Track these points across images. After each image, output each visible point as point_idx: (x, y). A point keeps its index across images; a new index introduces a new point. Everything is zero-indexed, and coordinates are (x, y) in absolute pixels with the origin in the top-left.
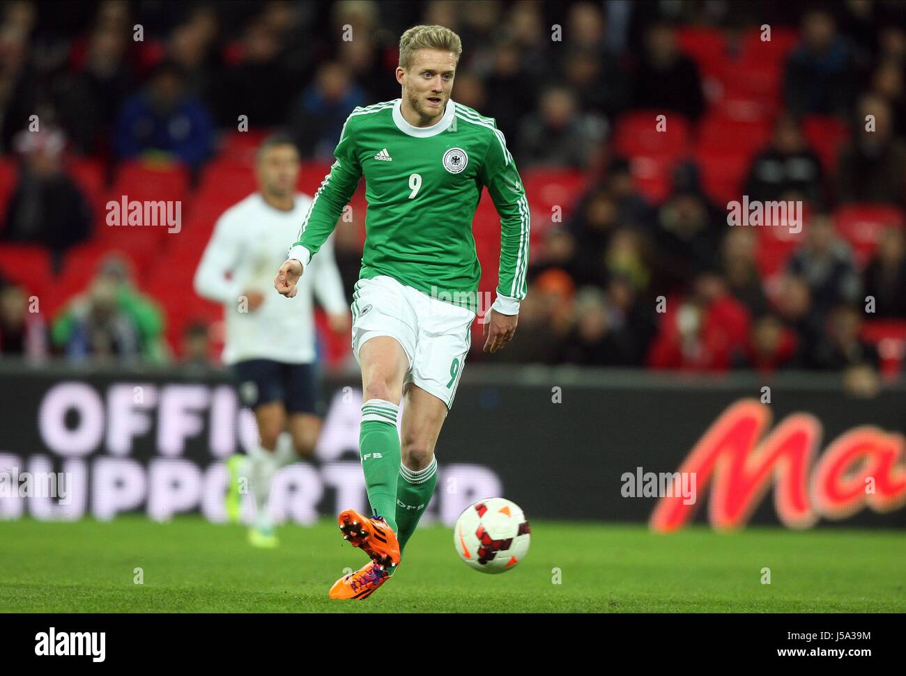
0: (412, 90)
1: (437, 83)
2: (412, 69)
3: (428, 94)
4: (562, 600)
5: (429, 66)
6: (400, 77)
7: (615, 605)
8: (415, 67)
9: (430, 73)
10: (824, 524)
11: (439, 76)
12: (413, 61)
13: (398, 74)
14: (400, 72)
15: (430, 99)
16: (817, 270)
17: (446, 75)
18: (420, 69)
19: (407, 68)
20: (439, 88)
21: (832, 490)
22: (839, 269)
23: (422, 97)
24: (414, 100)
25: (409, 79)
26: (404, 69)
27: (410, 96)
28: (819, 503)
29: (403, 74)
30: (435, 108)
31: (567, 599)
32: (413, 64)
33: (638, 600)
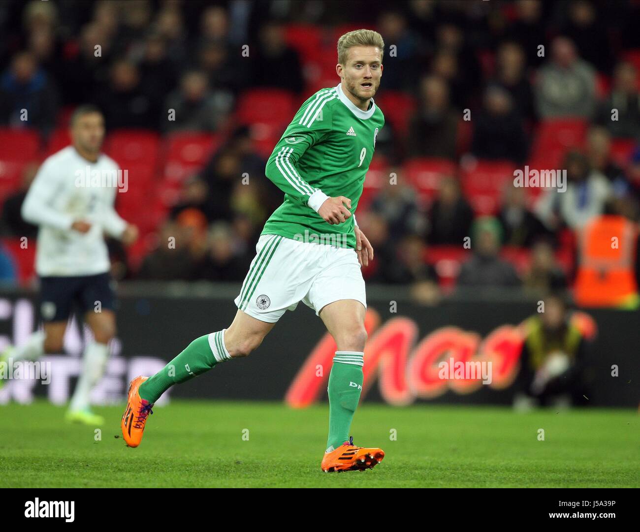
0: (349, 80)
1: (367, 71)
2: (347, 64)
3: (361, 81)
4: (199, 460)
5: (359, 59)
6: (340, 72)
7: (239, 463)
8: (348, 61)
9: (360, 64)
10: (420, 402)
11: (368, 66)
12: (347, 56)
13: (338, 70)
14: (339, 68)
15: (363, 85)
16: (392, 209)
17: (373, 65)
18: (352, 62)
19: (344, 63)
20: (369, 75)
21: (425, 377)
22: (408, 208)
23: (357, 84)
24: (352, 87)
25: (345, 72)
26: (342, 65)
27: (348, 85)
28: (414, 386)
29: (341, 69)
30: (368, 91)
31: (203, 459)
32: (347, 59)
33: (257, 459)
